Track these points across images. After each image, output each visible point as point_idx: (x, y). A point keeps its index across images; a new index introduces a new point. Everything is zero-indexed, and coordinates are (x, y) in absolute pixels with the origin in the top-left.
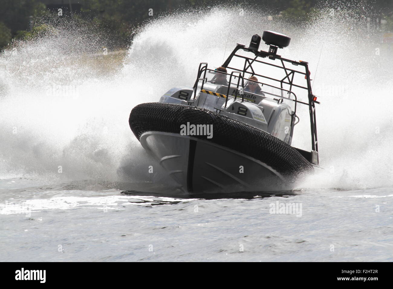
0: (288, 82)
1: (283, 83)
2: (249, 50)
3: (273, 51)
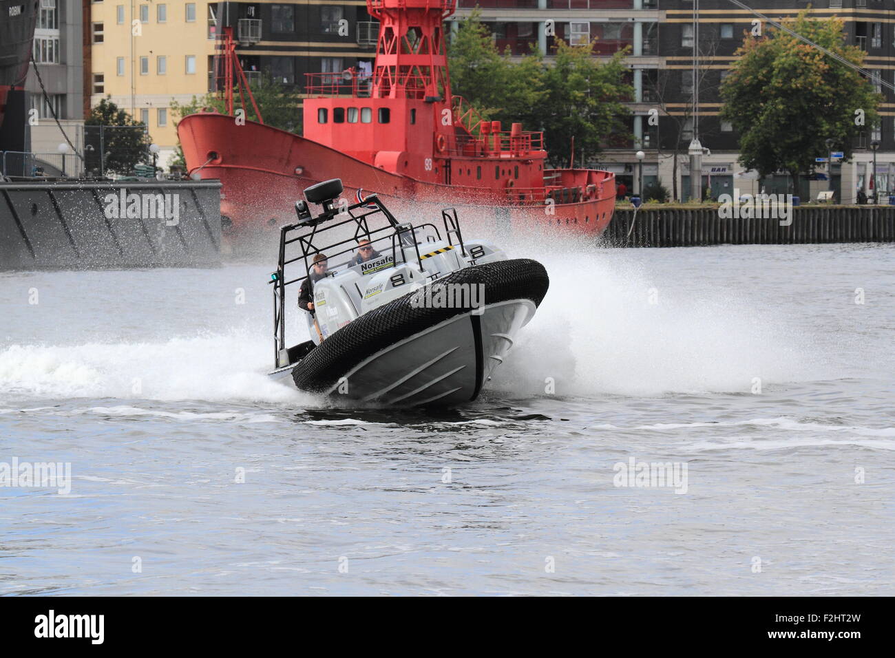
2: (302, 225)
3: (330, 207)
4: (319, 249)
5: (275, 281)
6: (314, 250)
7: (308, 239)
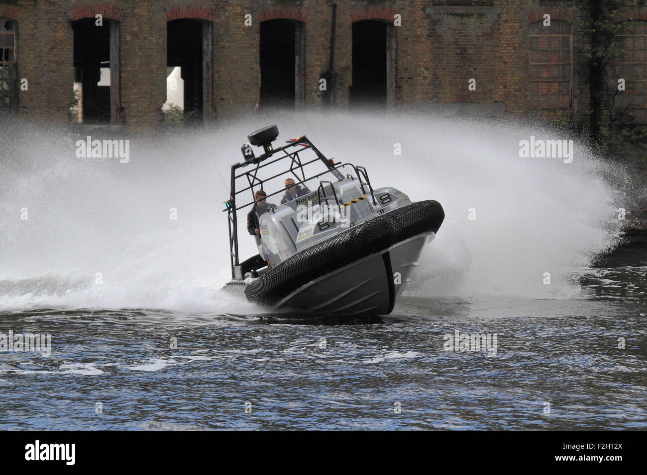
0: (297, 166)
1: (293, 171)
2: (248, 163)
3: (269, 149)
4: (262, 180)
5: (229, 209)
6: (258, 182)
7: (253, 173)
